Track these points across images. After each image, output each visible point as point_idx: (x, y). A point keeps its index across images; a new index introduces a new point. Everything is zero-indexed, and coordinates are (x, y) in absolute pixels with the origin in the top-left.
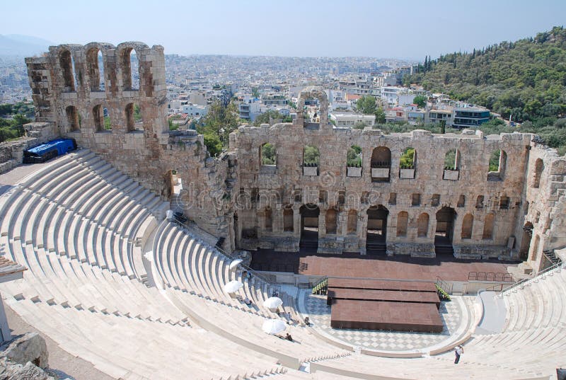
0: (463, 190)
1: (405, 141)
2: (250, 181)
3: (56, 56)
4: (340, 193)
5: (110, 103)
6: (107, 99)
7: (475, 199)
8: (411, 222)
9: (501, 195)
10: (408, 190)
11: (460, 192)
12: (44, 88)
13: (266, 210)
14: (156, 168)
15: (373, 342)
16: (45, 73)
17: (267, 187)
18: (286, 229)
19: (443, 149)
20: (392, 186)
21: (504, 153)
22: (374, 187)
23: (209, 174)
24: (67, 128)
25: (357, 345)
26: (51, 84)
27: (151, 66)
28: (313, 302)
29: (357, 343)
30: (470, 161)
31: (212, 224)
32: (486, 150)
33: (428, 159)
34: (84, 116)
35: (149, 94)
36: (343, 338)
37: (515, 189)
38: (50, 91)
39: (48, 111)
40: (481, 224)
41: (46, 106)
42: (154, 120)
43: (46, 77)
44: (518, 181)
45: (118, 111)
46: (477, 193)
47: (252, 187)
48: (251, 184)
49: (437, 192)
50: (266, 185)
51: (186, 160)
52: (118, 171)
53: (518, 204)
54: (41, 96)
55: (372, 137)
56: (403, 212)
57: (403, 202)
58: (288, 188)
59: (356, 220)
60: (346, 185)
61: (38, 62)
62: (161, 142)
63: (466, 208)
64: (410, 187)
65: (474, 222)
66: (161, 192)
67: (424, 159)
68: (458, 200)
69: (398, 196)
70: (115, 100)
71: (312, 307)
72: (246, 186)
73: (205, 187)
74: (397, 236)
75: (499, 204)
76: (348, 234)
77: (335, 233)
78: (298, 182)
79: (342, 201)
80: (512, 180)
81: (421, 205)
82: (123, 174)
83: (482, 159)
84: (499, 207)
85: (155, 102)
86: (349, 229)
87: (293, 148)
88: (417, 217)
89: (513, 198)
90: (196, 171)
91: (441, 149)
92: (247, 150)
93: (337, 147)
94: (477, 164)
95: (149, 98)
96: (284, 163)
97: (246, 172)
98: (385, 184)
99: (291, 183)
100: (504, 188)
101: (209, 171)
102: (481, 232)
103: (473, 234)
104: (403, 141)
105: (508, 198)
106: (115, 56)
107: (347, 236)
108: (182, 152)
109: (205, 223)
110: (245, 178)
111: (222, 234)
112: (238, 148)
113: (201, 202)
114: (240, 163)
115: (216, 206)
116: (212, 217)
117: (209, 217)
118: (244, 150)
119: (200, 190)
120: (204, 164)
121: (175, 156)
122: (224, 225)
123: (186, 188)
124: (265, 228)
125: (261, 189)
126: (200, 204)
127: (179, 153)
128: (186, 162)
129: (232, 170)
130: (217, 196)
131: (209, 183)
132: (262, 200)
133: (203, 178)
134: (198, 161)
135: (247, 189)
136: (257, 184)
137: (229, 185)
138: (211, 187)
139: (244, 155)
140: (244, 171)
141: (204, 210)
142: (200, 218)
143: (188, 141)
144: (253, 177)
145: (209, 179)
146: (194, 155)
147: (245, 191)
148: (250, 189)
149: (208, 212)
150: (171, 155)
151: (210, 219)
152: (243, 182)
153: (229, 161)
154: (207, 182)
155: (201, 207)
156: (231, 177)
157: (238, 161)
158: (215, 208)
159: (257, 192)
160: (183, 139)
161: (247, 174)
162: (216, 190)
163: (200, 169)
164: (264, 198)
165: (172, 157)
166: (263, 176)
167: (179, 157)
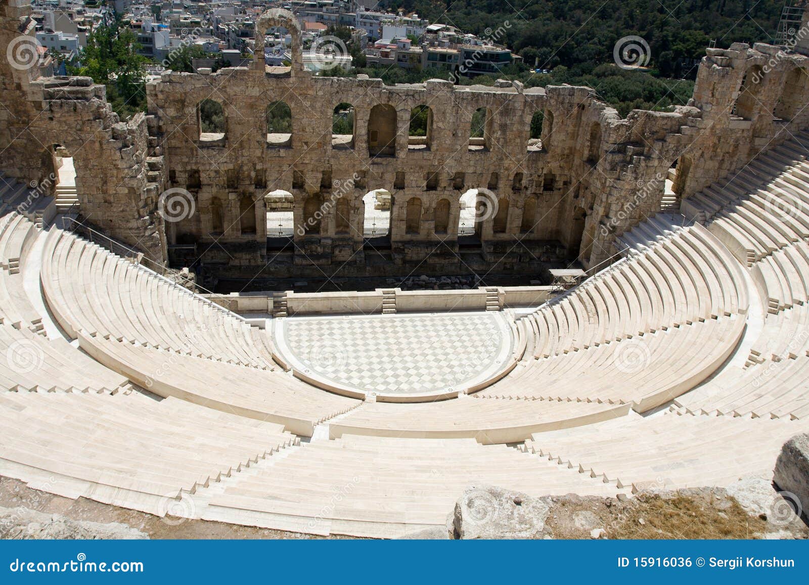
0: (495, 166)
1: (417, 96)
2: (186, 160)
4: (324, 173)
7: (511, 178)
8: (426, 213)
9: (545, 172)
10: (421, 167)
11: (492, 168)
13: (213, 203)
15: (389, 384)
17: (212, 167)
18: (244, 231)
19: (469, 108)
20: (399, 162)
21: (550, 114)
22: (373, 163)
23: (120, 149)
25: (369, 390)
28: (297, 336)
29: (368, 386)
30: (506, 125)
31: (131, 229)
32: (527, 109)
33: (449, 123)
36: (347, 382)
37: (562, 164)
40: (519, 212)
44: (566, 152)
46: (514, 170)
47: (189, 168)
48: (187, 163)
49: (460, 169)
50: (210, 164)
51: (79, 127)
53: (565, 183)
55: (369, 90)
56: (414, 198)
57: (414, 184)
58: (245, 168)
59: (348, 213)
60: (332, 161)
62: (29, 98)
63: (501, 190)
64: (424, 163)
65: (510, 209)
67: (443, 122)
68: (489, 179)
69: (406, 177)
71: (296, 342)
72: (179, 168)
73: (115, 172)
74: (407, 233)
75: (542, 185)
76: (337, 233)
77: (318, 232)
78: (261, 159)
79: (326, 186)
80: (559, 151)
81: (439, 189)
83: (522, 122)
84: (542, 188)
86: (338, 226)
87: (252, 106)
88: (434, 205)
89: (560, 175)
90: (97, 145)
91: (466, 108)
92: (178, 110)
93: (318, 105)
94: (514, 129)
95: (1, 18)
96: (237, 129)
97: (178, 145)
98: (390, 159)
99: (249, 161)
100: (549, 163)
101: (120, 145)
102: (518, 223)
103: (508, 226)
104: (413, 96)
105: (554, 175)
107: (337, 236)
108: (72, 114)
109: (119, 228)
110: (176, 155)
111: (149, 244)
112: (162, 107)
113: (110, 195)
114: (166, 131)
115: (135, 200)
116: (130, 217)
117: (126, 219)
118: (172, 110)
119: (106, 177)
120: (110, 133)
121: (59, 122)
122: (151, 229)
123: (83, 173)
124: (212, 231)
125: (204, 171)
126: (108, 198)
127: (65, 116)
128: (80, 130)
129: (155, 143)
130: (137, 185)
131: (121, 165)
132: (205, 189)
133: (111, 155)
134: (100, 129)
135: (180, 171)
136: (196, 163)
137: (152, 167)
138: (126, 171)
139: (173, 118)
140: (174, 143)
141: (116, 209)
142: (111, 221)
143: (80, 96)
144: (189, 153)
145: (122, 158)
146: (92, 118)
147: (177, 175)
148: (186, 171)
149: (123, 211)
150: (51, 119)
151: (128, 221)
152: (173, 161)
153: (149, 128)
154: (119, 162)
155: (110, 203)
156: (155, 153)
157: (164, 128)
158: (134, 204)
159: (197, 175)
160: (69, 92)
161: (180, 148)
162: (134, 175)
163: (104, 142)
164: (209, 185)
165: (54, 122)
166: (205, 151)
167: (65, 122)
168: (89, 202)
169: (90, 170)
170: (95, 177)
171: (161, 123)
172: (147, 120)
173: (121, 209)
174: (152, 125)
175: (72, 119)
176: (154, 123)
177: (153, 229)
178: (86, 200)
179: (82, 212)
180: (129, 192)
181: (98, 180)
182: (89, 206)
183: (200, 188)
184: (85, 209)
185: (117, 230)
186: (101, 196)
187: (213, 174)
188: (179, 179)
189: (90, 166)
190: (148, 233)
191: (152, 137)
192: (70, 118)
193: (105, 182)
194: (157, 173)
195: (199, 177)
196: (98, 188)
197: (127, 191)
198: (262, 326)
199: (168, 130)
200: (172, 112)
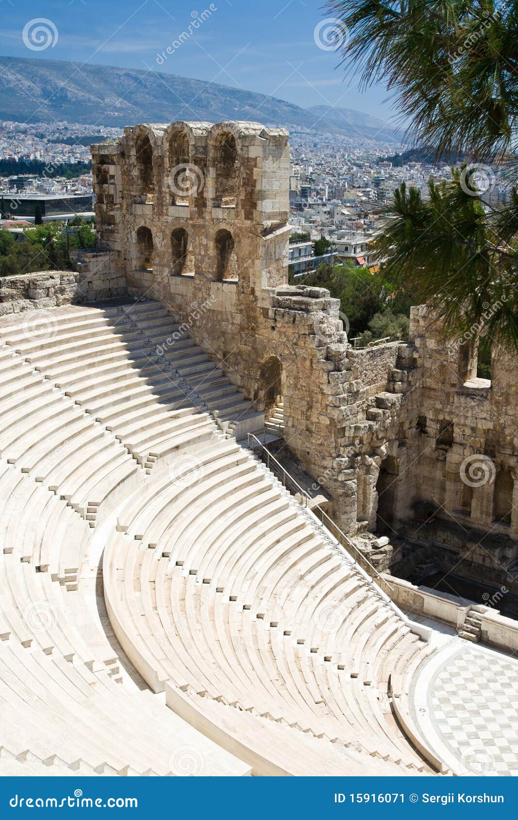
2: (439, 406)
3: (131, 143)
5: (193, 226)
6: (191, 219)
12: (108, 194)
14: (249, 348)
16: (112, 170)
17: (468, 422)
23: (330, 372)
24: (135, 263)
26: (119, 188)
27: (256, 166)
31: (325, 468)
34: (159, 245)
35: (249, 216)
38: (118, 200)
39: (112, 232)
41: (110, 224)
42: (253, 261)
43: (113, 177)
45: (204, 241)
47: (441, 417)
48: (440, 411)
50: (466, 417)
51: (295, 341)
52: (195, 345)
54: (105, 207)
58: (508, 431)
61: (106, 152)
62: (260, 304)
66: (253, 393)
70: (200, 222)
71: (451, 674)
72: (430, 415)
73: (320, 397)
82: (202, 353)
85: (256, 229)
90: (308, 363)
92: (439, 342)
95: (249, 222)
96: (503, 379)
97: (434, 386)
101: (331, 368)
106: (205, 148)
108: (290, 325)
109: (314, 464)
110: (430, 398)
111: (341, 491)
112: (422, 336)
113: (312, 423)
114: (423, 366)
115: (335, 435)
116: (327, 454)
117: (322, 454)
118: (433, 341)
119: (312, 401)
120: (324, 352)
121: (279, 332)
122: (346, 474)
123: (292, 393)
124: (460, 508)
125: (458, 424)
126: (310, 426)
127: (284, 327)
128: (296, 344)
129: (398, 377)
130: (338, 417)
131: (327, 390)
132: (456, 448)
133: (318, 377)
134: (314, 346)
135: (432, 420)
136: (451, 413)
137: (380, 403)
138: (330, 398)
139: (432, 350)
140: (430, 382)
141: (316, 440)
142: (308, 453)
143: (303, 307)
144: (444, 398)
145: (329, 382)
146: (307, 333)
147: (428, 424)
148: (438, 421)
149: (321, 444)
150: (273, 328)
151: (324, 458)
152: (426, 405)
153: (399, 358)
154: (324, 387)
155: (311, 432)
156: (394, 389)
157: (419, 361)
158: (333, 440)
159: (449, 428)
160: (296, 302)
161: (434, 389)
162: (337, 404)
163: (315, 361)
164: (462, 444)
165: (275, 332)
166: (462, 399)
167: (285, 333)
168: (293, 426)
169: (299, 389)
170: (302, 399)
171: (416, 355)
172: (399, 348)
173: (320, 442)
174: (403, 356)
175: (290, 331)
176: (406, 354)
177: (349, 474)
178: (290, 424)
179: (285, 437)
180: (331, 424)
181: (304, 403)
182: (292, 430)
183: (451, 446)
184: (287, 434)
185: (312, 466)
186: (304, 422)
187: (468, 432)
188: (428, 429)
189: (299, 386)
190: (341, 478)
191: (395, 370)
192: (289, 329)
193: (310, 407)
194: (380, 411)
195: (453, 432)
196: (302, 412)
197: (328, 422)
198: (424, 637)
199: (426, 365)
200: (432, 344)
